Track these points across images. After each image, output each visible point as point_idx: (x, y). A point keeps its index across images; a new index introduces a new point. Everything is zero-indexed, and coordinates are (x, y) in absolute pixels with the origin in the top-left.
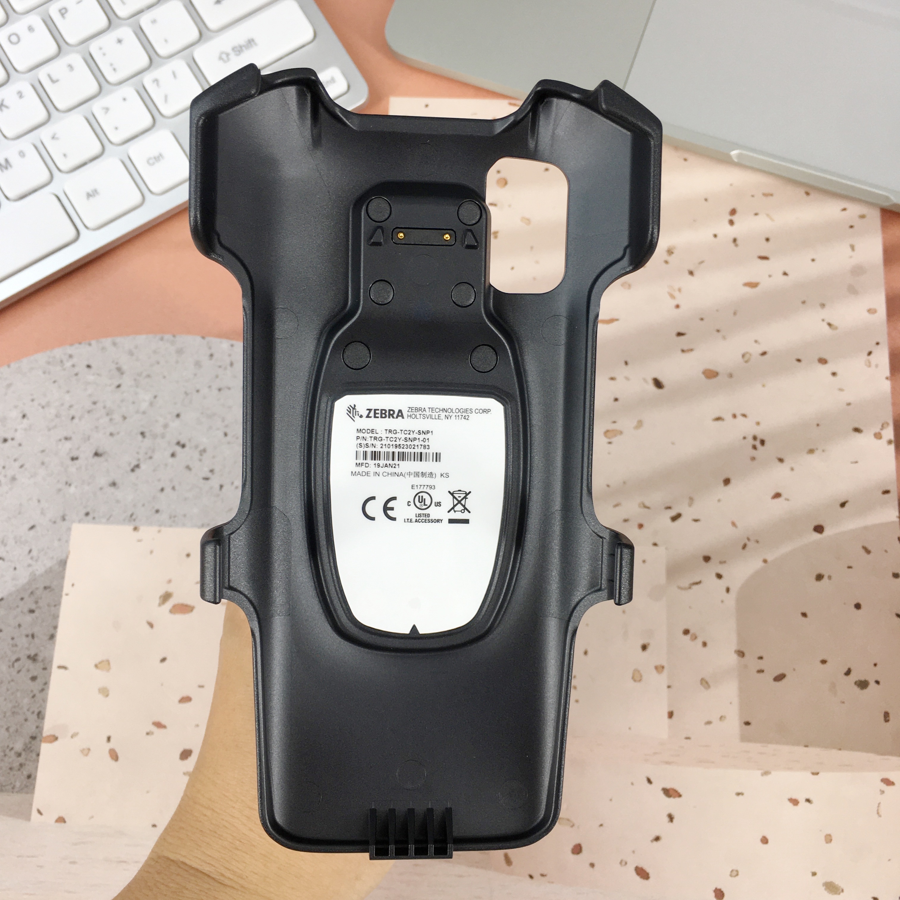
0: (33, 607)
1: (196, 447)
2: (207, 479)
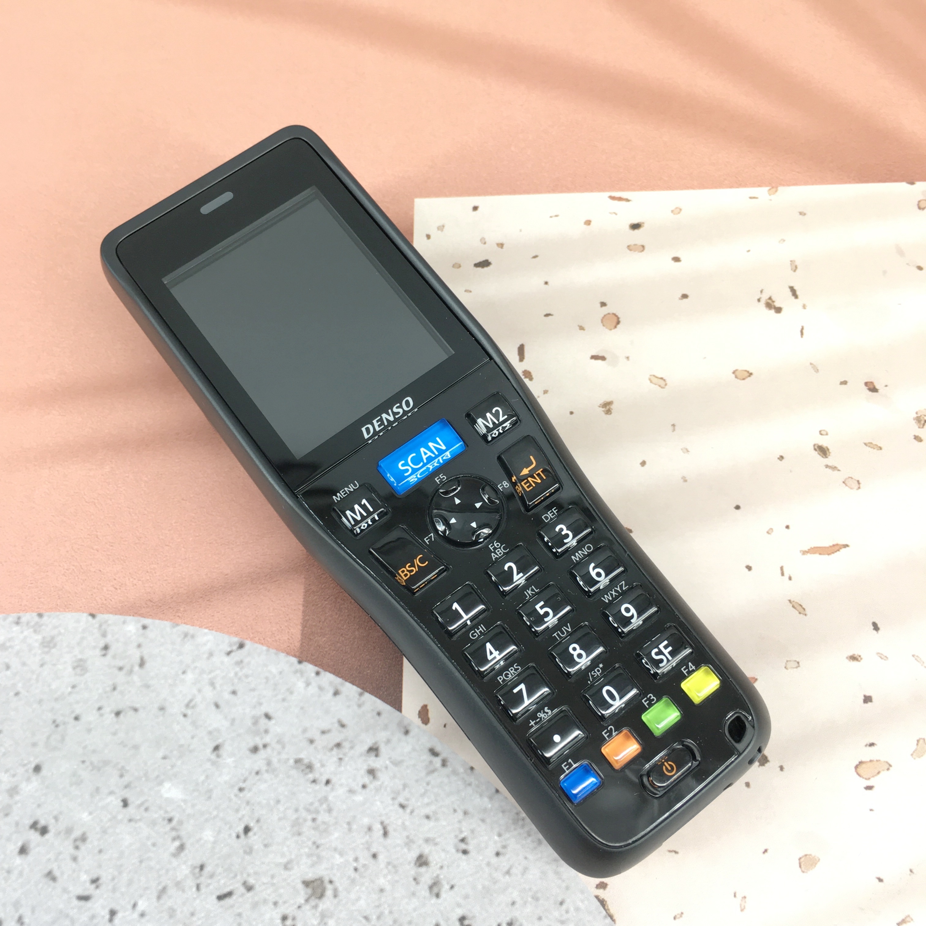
1: (69, 831)
2: (85, 898)
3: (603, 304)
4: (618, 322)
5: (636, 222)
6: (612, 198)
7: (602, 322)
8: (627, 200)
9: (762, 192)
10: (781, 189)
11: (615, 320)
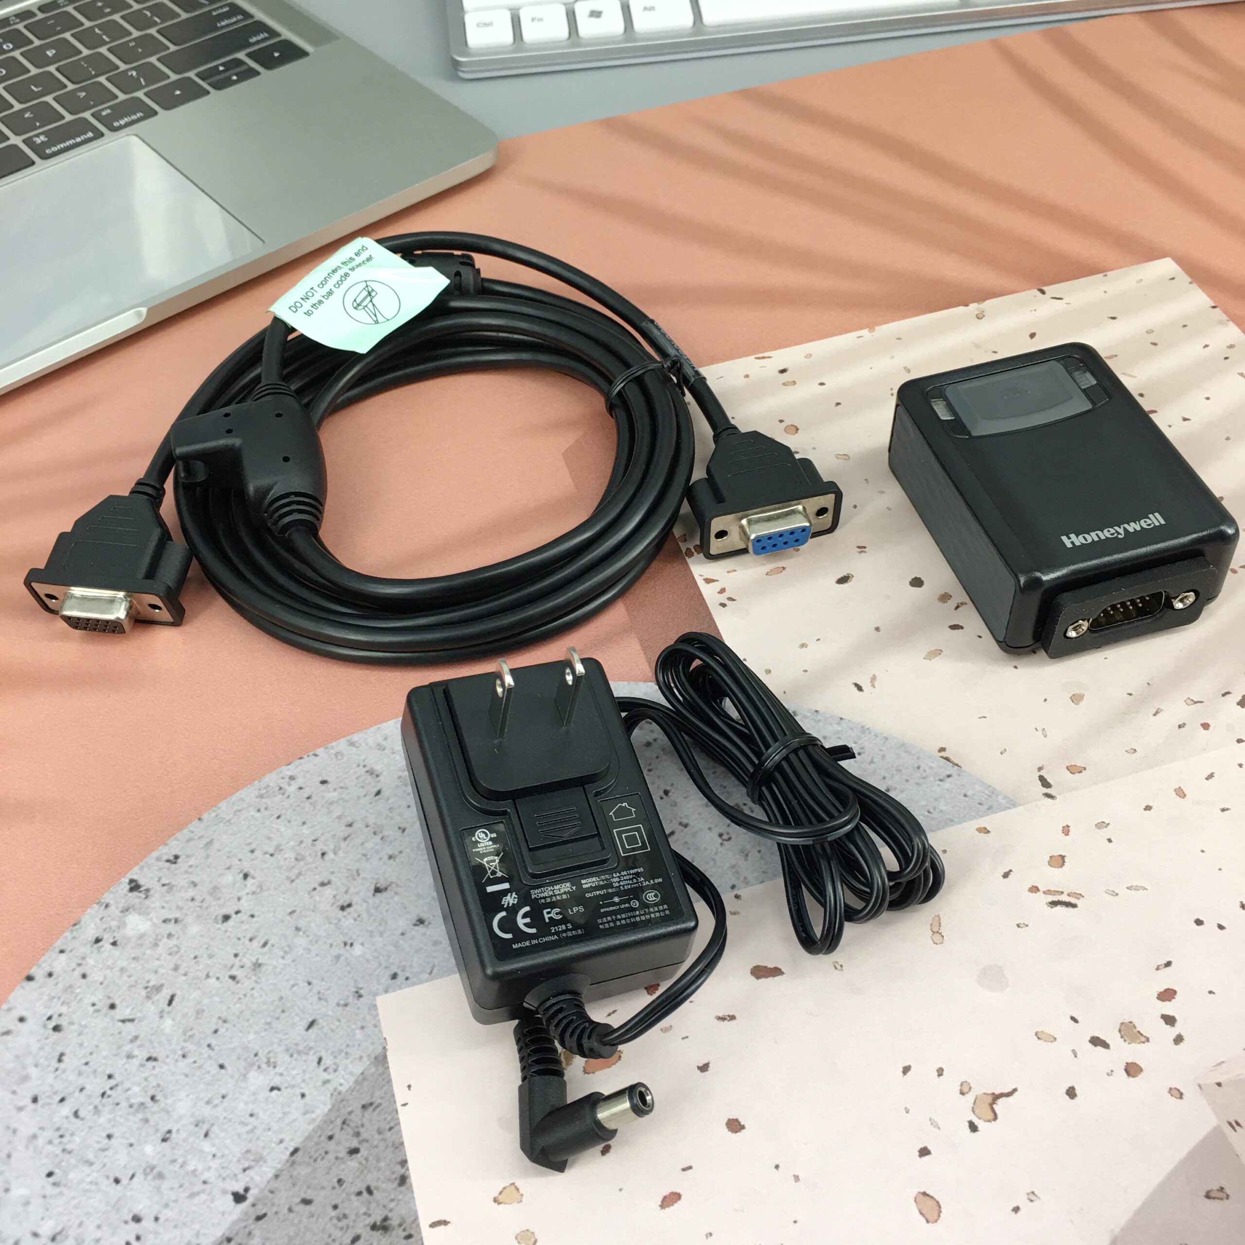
0: (354, 1144)
3: (781, 421)
4: (797, 429)
5: (782, 368)
6: (757, 358)
7: (785, 431)
8: (769, 357)
9: (865, 332)
10: (877, 328)
11: (794, 428)
